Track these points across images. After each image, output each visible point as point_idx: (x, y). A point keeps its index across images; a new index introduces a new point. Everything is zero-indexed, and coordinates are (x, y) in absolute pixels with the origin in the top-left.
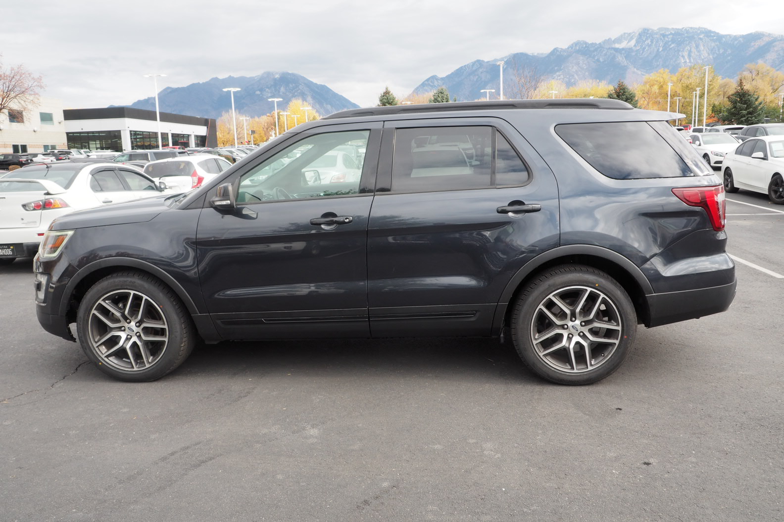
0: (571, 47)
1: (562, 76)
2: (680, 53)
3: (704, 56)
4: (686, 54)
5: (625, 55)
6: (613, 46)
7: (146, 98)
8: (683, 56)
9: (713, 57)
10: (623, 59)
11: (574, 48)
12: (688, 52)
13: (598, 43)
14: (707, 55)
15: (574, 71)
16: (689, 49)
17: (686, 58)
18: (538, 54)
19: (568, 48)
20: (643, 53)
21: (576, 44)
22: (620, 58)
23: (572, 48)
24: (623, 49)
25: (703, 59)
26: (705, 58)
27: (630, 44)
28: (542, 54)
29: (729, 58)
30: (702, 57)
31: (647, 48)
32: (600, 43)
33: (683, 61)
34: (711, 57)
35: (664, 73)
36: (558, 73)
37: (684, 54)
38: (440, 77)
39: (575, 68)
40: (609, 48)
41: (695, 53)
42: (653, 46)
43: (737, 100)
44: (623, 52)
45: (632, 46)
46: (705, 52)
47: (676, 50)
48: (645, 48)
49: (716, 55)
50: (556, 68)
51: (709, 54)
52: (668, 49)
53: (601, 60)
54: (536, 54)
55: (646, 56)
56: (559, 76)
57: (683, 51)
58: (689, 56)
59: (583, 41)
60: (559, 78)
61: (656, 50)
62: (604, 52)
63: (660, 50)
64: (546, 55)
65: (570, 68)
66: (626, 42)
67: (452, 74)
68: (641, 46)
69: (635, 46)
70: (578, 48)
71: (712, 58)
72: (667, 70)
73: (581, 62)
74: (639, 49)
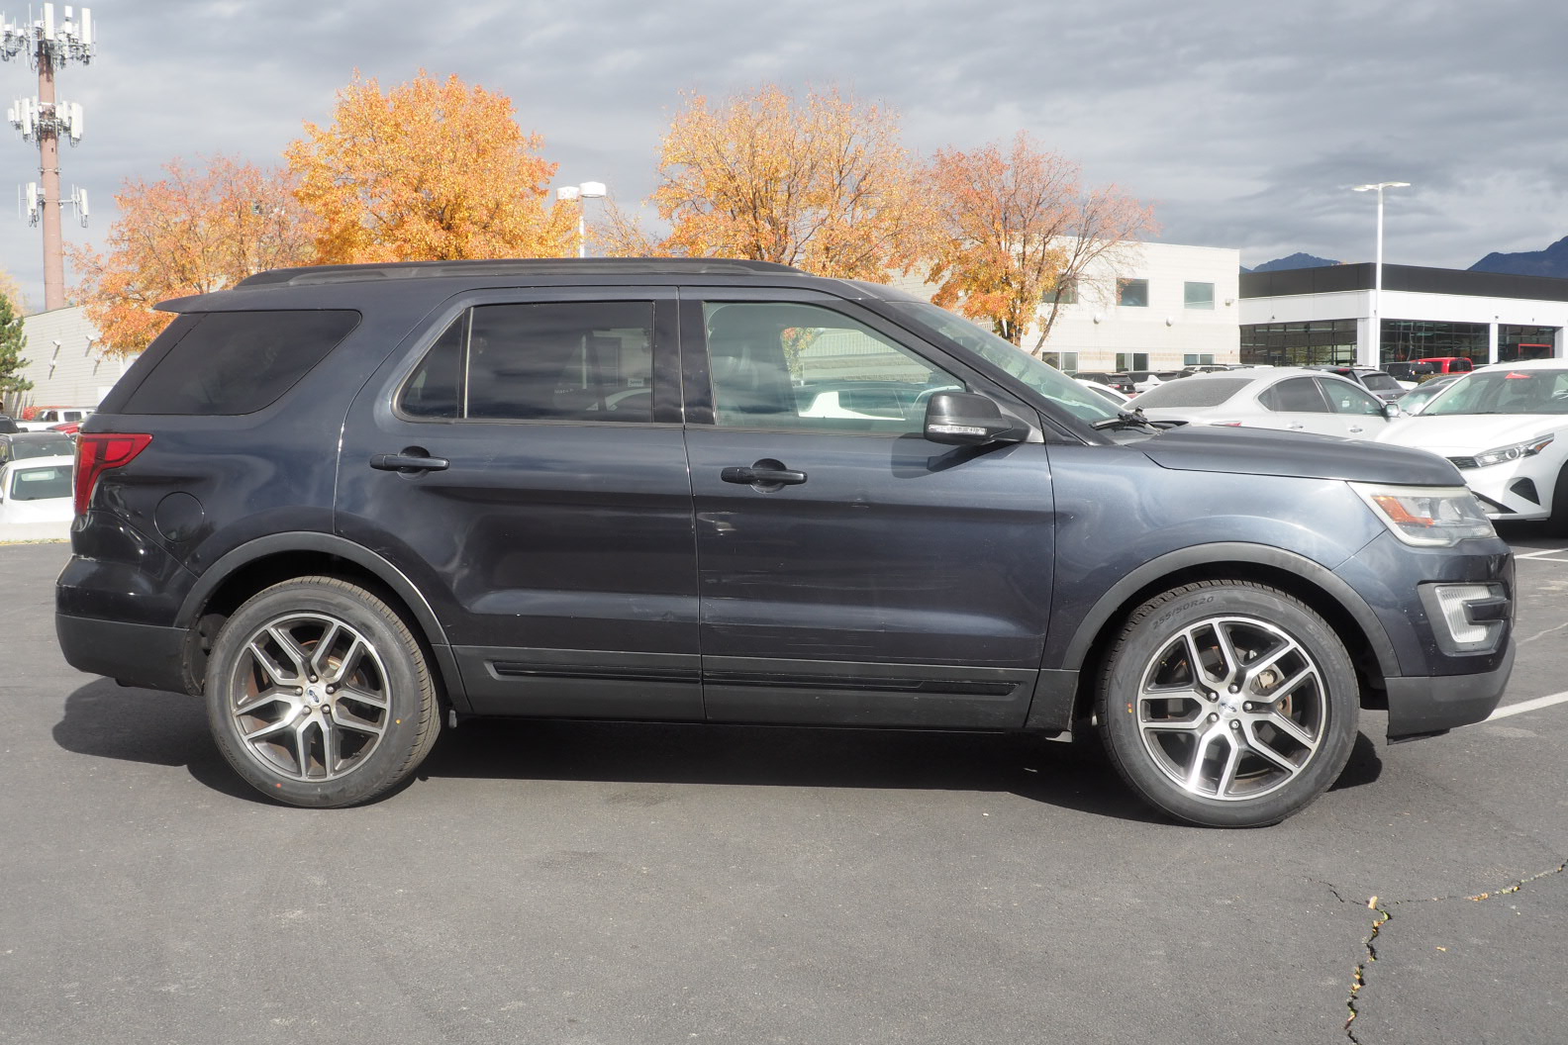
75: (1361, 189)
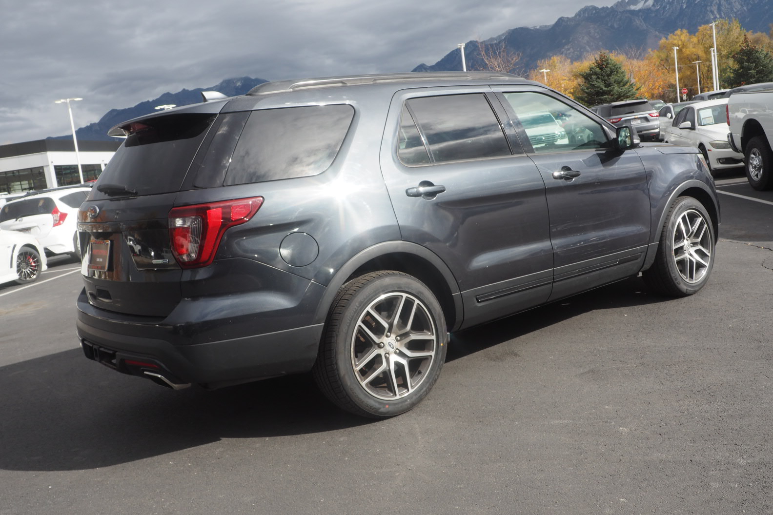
0: (579, 14)
1: (572, 50)
2: (708, 8)
3: (736, 8)
4: (715, 8)
5: (643, 17)
6: (628, 8)
7: (89, 125)
8: (712, 12)
9: (747, 8)
10: (641, 22)
11: (582, 15)
12: (717, 6)
13: (609, 7)
14: (739, 7)
15: (585, 41)
16: (718, 2)
17: (716, 13)
18: (541, 27)
19: (576, 16)
20: (663, 13)
21: (585, 10)
22: (638, 22)
23: (580, 16)
24: (640, 10)
25: (735, 12)
26: (738, 11)
27: (647, 3)
28: (546, 26)
29: (767, 7)
30: (735, 10)
31: (668, 7)
32: (612, 7)
33: (712, 17)
34: (745, 8)
35: (681, 34)
36: (566, 47)
37: (713, 9)
38: (429, 65)
39: (586, 38)
40: (624, 11)
41: (725, 6)
42: (675, 4)
43: (744, 59)
44: (641, 14)
45: (651, 6)
46: (737, 3)
47: (702, 5)
48: (665, 7)
49: (750, 6)
50: (564, 41)
51: (742, 5)
52: (693, 5)
53: (616, 26)
54: (538, 27)
55: (667, 15)
56: (569, 49)
57: (711, 5)
58: (719, 10)
59: (592, 6)
60: (569, 52)
61: (679, 7)
62: (618, 17)
63: (684, 7)
64: (550, 27)
65: (580, 39)
66: (642, 3)
67: (442, 60)
68: (661, 5)
69: (653, 5)
70: (586, 15)
71: (746, 10)
72: (685, 31)
73: (592, 31)
74: (659, 9)
75: (59, 102)
